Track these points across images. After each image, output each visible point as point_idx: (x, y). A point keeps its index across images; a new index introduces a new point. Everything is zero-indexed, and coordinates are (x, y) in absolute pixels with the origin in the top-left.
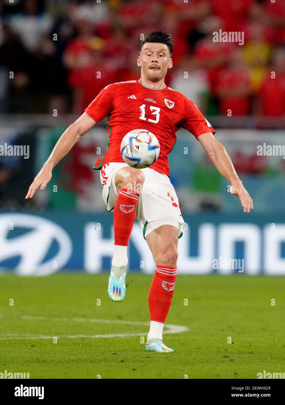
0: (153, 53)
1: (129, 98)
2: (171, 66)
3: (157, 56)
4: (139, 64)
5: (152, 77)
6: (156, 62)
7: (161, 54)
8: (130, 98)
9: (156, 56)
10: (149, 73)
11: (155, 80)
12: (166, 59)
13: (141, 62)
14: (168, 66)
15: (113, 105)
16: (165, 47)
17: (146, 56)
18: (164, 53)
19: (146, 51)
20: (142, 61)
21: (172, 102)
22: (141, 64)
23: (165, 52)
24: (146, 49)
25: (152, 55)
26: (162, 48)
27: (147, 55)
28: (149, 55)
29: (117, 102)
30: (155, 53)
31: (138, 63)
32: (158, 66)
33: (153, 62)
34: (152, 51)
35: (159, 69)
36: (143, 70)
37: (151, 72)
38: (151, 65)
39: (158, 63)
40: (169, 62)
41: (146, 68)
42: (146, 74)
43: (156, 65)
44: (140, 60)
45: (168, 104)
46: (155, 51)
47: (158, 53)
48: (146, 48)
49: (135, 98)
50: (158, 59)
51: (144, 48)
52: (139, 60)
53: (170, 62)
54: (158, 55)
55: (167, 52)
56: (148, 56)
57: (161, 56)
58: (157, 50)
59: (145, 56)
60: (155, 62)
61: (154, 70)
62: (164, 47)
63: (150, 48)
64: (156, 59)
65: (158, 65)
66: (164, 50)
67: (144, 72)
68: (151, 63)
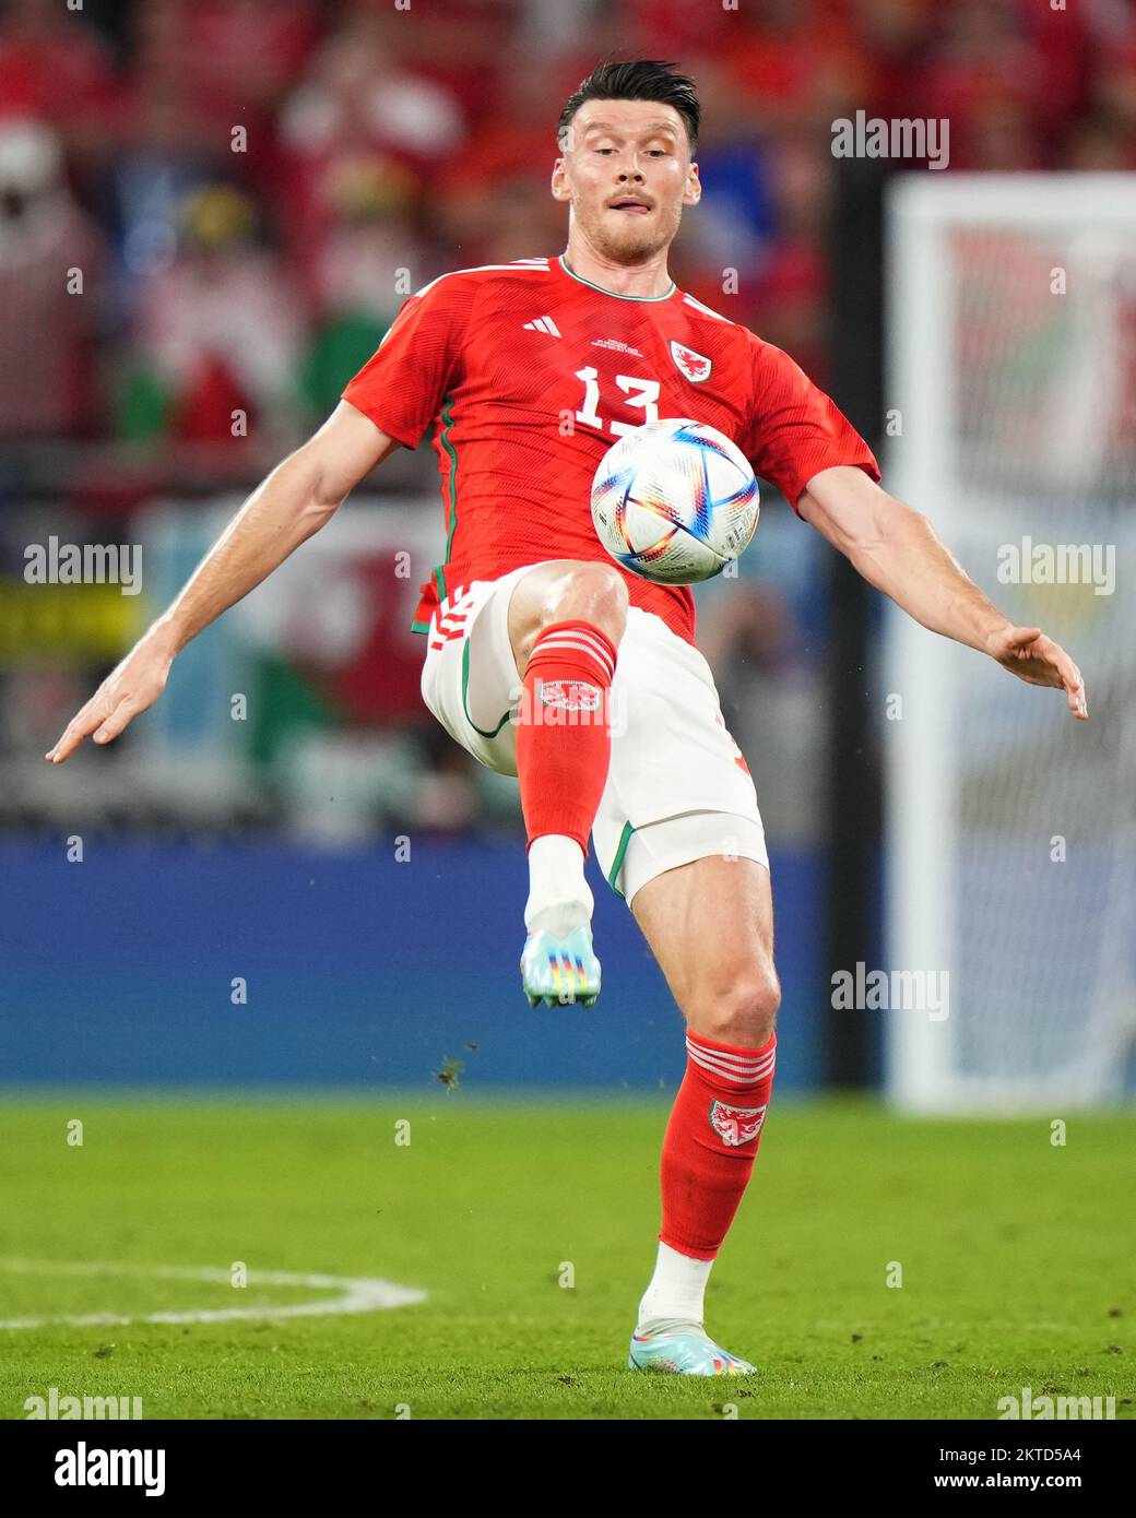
0: (620, 142)
1: (529, 327)
2: (695, 194)
3: (639, 157)
4: (559, 189)
5: (621, 243)
6: (638, 178)
7: (655, 145)
8: (532, 328)
9: (635, 155)
10: (606, 226)
11: (632, 256)
12: (674, 165)
13: (568, 182)
14: (685, 195)
15: (460, 363)
16: (671, 115)
17: (591, 154)
18: (669, 143)
19: (594, 134)
20: (573, 176)
21: (703, 359)
22: (568, 191)
23: (671, 137)
24: (592, 126)
25: (616, 151)
26: (661, 122)
27: (598, 151)
28: (606, 152)
29: (479, 349)
30: (631, 144)
31: (557, 186)
32: (645, 196)
33: (623, 178)
34: (618, 134)
35: (649, 209)
36: (578, 217)
37: (616, 222)
38: (615, 195)
39: (643, 185)
40: (688, 181)
41: (594, 208)
42: (594, 233)
43: (638, 193)
44: (563, 175)
45: (684, 363)
46: (632, 136)
47: (643, 143)
48: (587, 122)
49: (555, 332)
50: (644, 165)
51: (580, 121)
52: (556, 173)
53: (691, 180)
54: (641, 152)
55: (679, 136)
56: (600, 157)
57: (655, 153)
58: (639, 129)
59: (589, 156)
60: (630, 182)
61: (629, 215)
62: (666, 118)
63: (610, 121)
64: (633, 166)
65: (647, 190)
66: (668, 128)
67: (584, 224)
68: (617, 184)
